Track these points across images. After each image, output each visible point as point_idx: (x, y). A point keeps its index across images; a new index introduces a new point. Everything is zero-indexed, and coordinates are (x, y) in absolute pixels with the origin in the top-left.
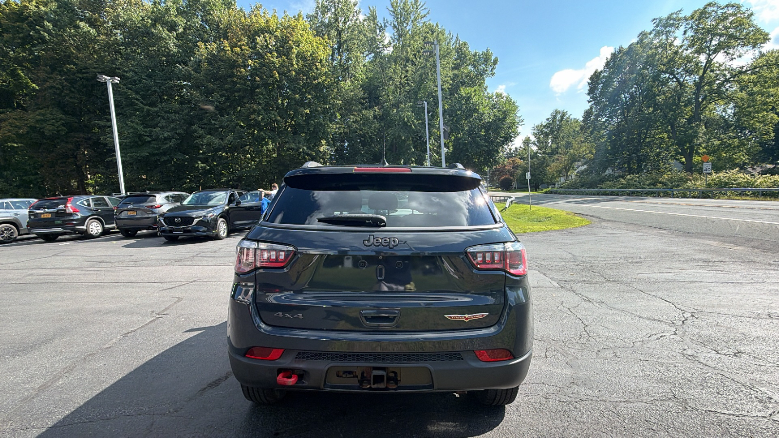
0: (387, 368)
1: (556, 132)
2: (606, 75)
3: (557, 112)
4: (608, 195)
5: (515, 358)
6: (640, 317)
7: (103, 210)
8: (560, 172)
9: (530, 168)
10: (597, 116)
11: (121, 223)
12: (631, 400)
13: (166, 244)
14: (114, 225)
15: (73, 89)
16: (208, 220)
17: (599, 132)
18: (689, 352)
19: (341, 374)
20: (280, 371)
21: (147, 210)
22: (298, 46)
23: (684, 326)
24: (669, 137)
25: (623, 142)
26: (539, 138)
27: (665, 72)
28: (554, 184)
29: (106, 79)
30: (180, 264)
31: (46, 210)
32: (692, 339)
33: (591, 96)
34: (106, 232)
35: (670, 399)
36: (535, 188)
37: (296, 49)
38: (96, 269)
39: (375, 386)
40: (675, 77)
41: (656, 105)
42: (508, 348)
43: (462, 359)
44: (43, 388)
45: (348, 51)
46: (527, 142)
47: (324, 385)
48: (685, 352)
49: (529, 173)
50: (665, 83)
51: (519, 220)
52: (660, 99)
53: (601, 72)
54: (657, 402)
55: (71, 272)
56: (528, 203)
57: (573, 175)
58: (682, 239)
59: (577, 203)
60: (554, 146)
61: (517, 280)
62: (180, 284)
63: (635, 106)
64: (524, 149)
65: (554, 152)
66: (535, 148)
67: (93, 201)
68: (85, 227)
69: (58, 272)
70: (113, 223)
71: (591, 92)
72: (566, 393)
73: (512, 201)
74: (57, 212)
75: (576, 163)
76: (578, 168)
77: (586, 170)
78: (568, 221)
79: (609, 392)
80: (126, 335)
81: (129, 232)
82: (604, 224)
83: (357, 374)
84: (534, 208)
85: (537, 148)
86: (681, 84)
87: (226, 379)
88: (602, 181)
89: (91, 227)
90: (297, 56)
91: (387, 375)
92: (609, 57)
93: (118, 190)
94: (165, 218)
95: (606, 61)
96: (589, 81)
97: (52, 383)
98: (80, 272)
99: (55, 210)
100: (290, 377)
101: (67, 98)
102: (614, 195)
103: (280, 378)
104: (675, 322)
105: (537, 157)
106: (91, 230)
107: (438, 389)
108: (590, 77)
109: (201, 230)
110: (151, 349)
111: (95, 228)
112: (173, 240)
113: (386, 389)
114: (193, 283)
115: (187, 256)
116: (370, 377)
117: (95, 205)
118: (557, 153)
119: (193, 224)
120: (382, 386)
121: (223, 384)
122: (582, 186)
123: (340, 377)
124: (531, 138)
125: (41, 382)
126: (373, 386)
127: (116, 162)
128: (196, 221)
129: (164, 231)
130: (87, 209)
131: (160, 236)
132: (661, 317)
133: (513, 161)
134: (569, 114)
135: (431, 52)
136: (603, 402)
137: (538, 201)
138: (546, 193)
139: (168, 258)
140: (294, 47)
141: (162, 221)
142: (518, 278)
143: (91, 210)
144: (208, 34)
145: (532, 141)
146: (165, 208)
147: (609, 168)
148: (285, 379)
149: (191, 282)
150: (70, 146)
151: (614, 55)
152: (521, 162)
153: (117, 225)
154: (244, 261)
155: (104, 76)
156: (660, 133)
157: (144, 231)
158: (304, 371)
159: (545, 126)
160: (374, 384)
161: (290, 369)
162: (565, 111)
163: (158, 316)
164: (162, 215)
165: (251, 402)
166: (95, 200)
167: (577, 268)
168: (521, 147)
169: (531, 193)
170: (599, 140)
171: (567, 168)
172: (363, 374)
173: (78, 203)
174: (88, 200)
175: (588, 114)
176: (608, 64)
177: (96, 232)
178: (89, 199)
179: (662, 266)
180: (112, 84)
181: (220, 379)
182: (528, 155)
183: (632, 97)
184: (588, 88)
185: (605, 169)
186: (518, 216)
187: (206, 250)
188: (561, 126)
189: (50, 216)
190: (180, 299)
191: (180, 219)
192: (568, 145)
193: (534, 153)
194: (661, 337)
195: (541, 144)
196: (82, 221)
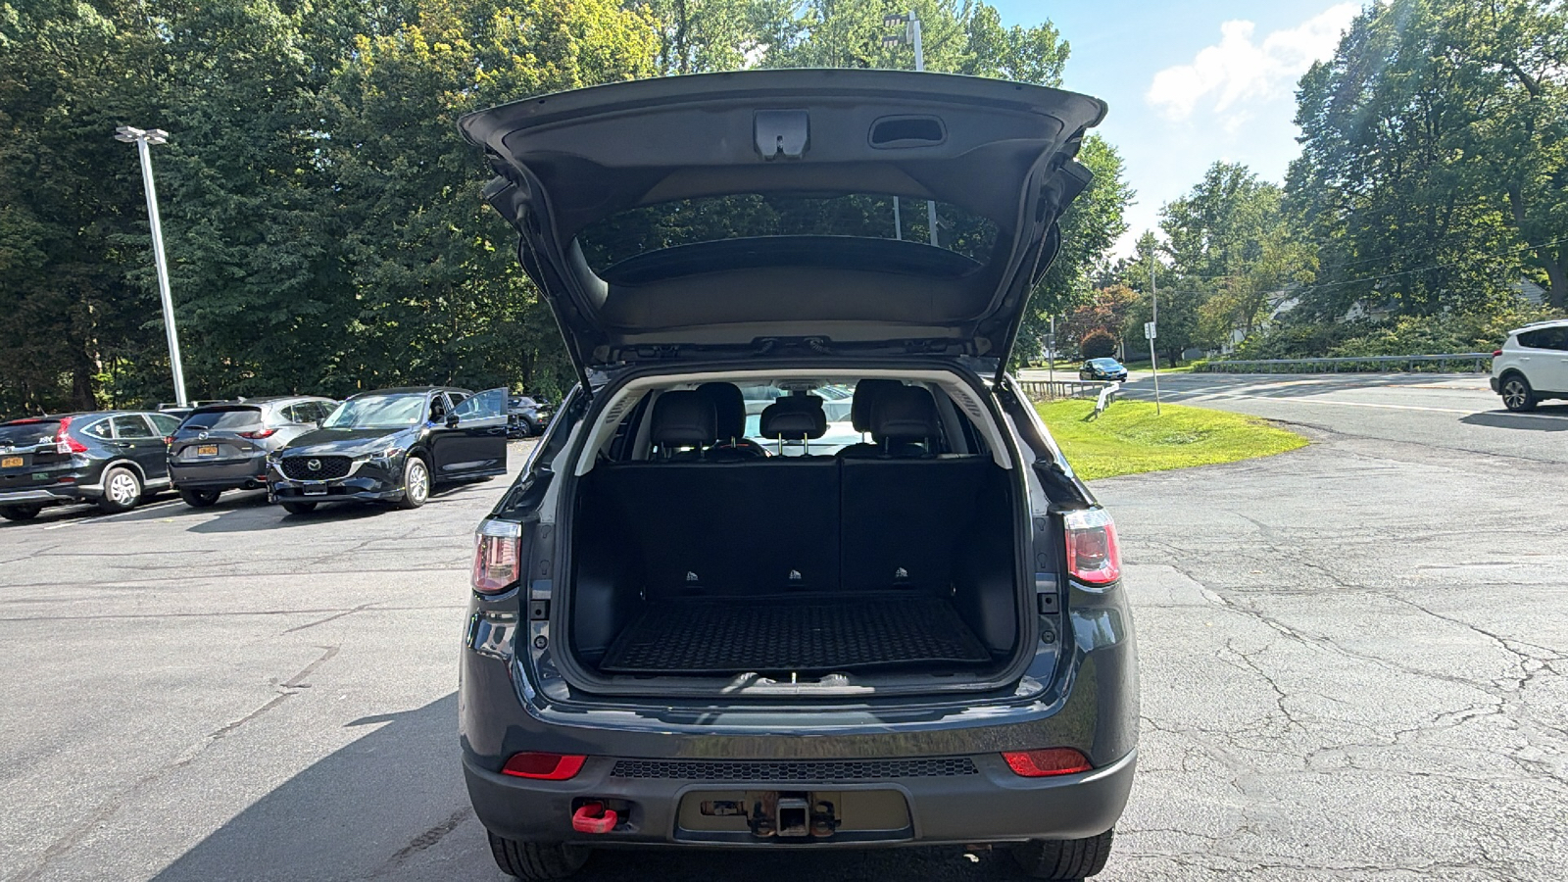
0: (811, 792)
1: (1219, 219)
2: (1342, 72)
3: (1219, 170)
4: (1353, 370)
5: (1095, 769)
6: (1417, 672)
7: (140, 446)
8: (1230, 318)
9: (1155, 311)
10: (1322, 175)
11: (184, 474)
12: (1379, 865)
13: (288, 521)
14: (167, 480)
15: (60, 162)
16: (383, 463)
17: (1329, 214)
18: (1531, 754)
19: (710, 807)
20: (578, 802)
21: (240, 441)
22: (581, 36)
23: (1524, 692)
24: (1507, 222)
25: (1389, 237)
26: (1176, 235)
27: (1490, 60)
28: (1219, 348)
29: (135, 136)
30: (324, 567)
31: (13, 448)
32: (1540, 723)
33: (1305, 125)
34: (148, 497)
35: (1474, 862)
36: (1170, 356)
37: (577, 43)
38: (135, 584)
39: (787, 832)
40: (1516, 71)
41: (1470, 144)
42: (1079, 746)
43: (976, 771)
44: (56, 851)
45: (702, 41)
46: (1146, 245)
47: (675, 832)
48: (1520, 754)
49: (1153, 324)
50: (1493, 86)
51: (1131, 441)
52: (1480, 128)
53: (1330, 64)
54: (1442, 870)
55: (79, 592)
56: (1153, 399)
57: (1265, 322)
58: (1538, 477)
59: (1273, 393)
60: (1216, 253)
61: (1098, 595)
62: (329, 615)
63: (1417, 148)
64: (1141, 263)
65: (1217, 268)
66: (1167, 260)
67: (117, 424)
68: (100, 487)
69: (50, 592)
70: (165, 475)
71: (1305, 115)
72: (1227, 851)
73: (1112, 394)
74: (37, 454)
75: (1272, 295)
76: (1276, 306)
77: (1298, 311)
78: (1251, 441)
79: (1329, 848)
80: (219, 734)
81: (201, 496)
82: (1340, 445)
83: (745, 809)
84: (1168, 409)
85: (1173, 260)
86: (1534, 88)
87: (451, 829)
88: (1339, 337)
89: (114, 485)
90: (580, 60)
91: (811, 809)
92: (1348, 30)
93: (170, 397)
94: (284, 460)
95: (1340, 39)
96: (1299, 89)
97: (73, 840)
98: (98, 593)
99: (32, 449)
100: (601, 817)
101: (49, 183)
102: (1370, 371)
103: (579, 819)
104: (1501, 683)
105: (1173, 284)
106: (114, 492)
107: (924, 838)
108: (1300, 80)
109: (368, 488)
110: (279, 766)
111: (123, 487)
112: (303, 512)
113: (810, 839)
114: (359, 613)
115: (341, 549)
116: (775, 812)
117: (121, 433)
118: (1225, 270)
119: (350, 474)
120: (801, 831)
121: (446, 839)
122: (1289, 351)
123: (709, 814)
124: (1156, 237)
125: (48, 839)
126: (780, 834)
127: (165, 331)
128: (356, 466)
129: (282, 492)
130: (103, 443)
131: (274, 504)
132: (1467, 672)
133: (1113, 293)
134: (1250, 174)
135: (903, 40)
136: (1312, 871)
137: (1174, 391)
138: (1198, 370)
139: (293, 555)
140: (573, 39)
141: (279, 468)
142: (1099, 590)
143: (114, 446)
144: (367, 17)
145: (1161, 243)
146: (284, 438)
147: (1356, 304)
148: (592, 821)
149: (354, 611)
150: (55, 294)
151: (1359, 22)
152: (1132, 295)
153: (173, 479)
154: (493, 563)
155: (130, 129)
156: (1484, 211)
157: (237, 492)
158: (630, 802)
159: (1191, 204)
160: (783, 829)
161: (600, 799)
162: (1242, 166)
163: (286, 690)
164: (276, 454)
165: (511, 877)
166: (119, 421)
167: (1270, 555)
168: (1132, 259)
169: (1159, 373)
170: (1327, 235)
171: (1251, 307)
172: (757, 807)
173: (83, 431)
174: (105, 424)
175: (1298, 170)
176: (1344, 44)
177: (126, 496)
178: (107, 421)
179: (1483, 546)
180: (151, 147)
181: (437, 829)
182: (1150, 278)
183: (1410, 125)
184: (1297, 107)
185: (1345, 307)
186: (1127, 431)
187: (382, 534)
188: (1232, 202)
189: (20, 462)
190: (332, 651)
191: (318, 462)
192: (1251, 251)
193: (1166, 272)
194: (1465, 719)
195: (1184, 250)
196: (95, 472)
